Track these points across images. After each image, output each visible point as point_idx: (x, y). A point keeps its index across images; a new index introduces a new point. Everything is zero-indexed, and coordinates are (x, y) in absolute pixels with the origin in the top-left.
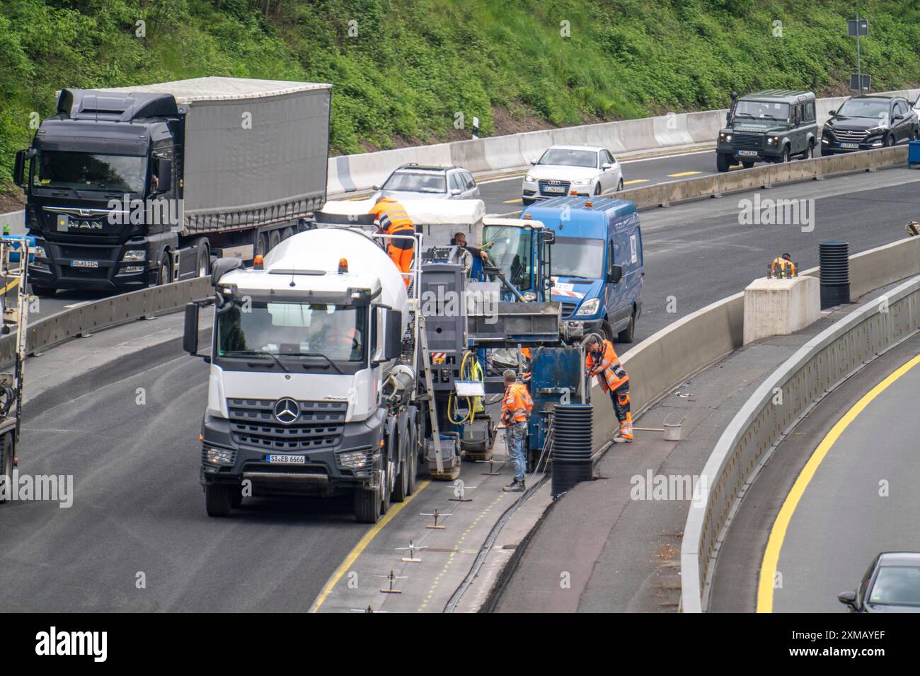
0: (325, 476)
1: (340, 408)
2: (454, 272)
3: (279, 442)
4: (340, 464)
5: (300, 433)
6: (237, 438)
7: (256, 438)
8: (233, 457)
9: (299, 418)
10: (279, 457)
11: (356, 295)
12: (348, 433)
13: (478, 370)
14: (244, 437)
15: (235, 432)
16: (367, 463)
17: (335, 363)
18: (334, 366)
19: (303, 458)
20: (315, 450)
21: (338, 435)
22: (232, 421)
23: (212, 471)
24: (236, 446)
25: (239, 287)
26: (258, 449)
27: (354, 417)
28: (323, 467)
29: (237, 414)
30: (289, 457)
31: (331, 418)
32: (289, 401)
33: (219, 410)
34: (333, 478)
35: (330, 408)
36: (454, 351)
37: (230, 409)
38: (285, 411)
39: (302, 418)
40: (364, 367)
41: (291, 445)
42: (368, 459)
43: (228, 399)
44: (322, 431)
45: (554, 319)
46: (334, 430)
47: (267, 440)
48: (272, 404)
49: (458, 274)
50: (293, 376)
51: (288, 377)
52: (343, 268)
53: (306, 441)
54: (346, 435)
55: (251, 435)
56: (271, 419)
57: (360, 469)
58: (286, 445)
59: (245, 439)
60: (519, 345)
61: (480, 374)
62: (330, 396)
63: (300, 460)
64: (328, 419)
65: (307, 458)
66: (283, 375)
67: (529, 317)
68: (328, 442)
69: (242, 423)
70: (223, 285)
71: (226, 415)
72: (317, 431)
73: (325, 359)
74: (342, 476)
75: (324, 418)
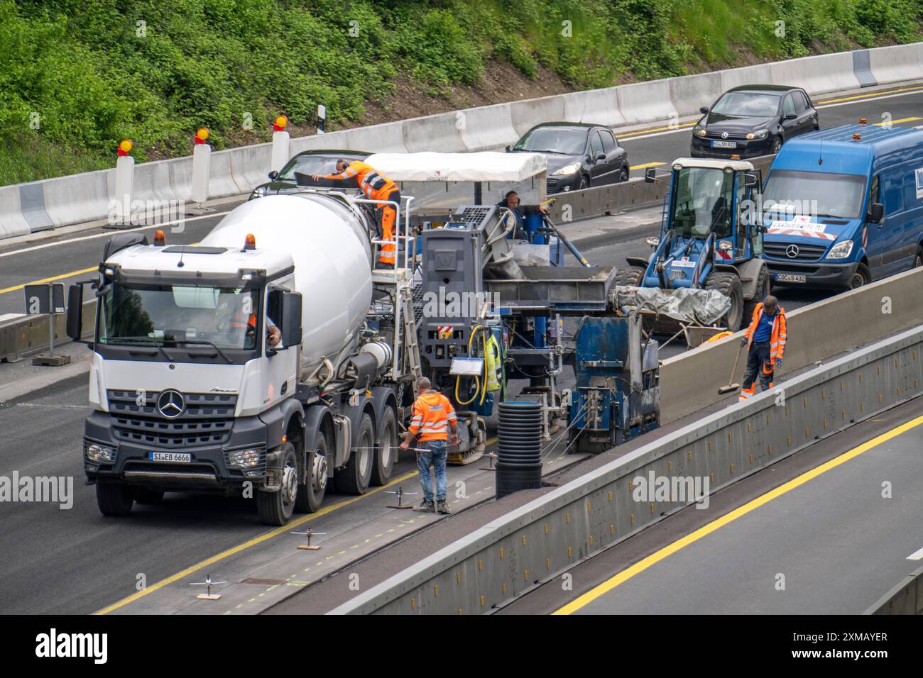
0: (213, 477)
1: (228, 401)
2: (462, 239)
3: (164, 437)
4: (229, 463)
5: (186, 428)
6: (117, 433)
7: (138, 434)
8: (113, 454)
9: (184, 412)
10: (163, 455)
11: (248, 277)
12: (238, 429)
13: (493, 344)
14: (125, 432)
15: (115, 427)
16: (259, 462)
17: (223, 351)
18: (221, 354)
19: (189, 456)
20: (202, 448)
21: (226, 431)
22: (113, 414)
23: (92, 469)
24: (116, 443)
25: (123, 268)
26: (140, 446)
27: (243, 411)
28: (210, 467)
29: (117, 407)
30: (174, 455)
31: (219, 412)
32: (173, 393)
33: (98, 402)
34: (222, 478)
35: (217, 401)
36: (462, 324)
37: (111, 401)
38: (169, 404)
39: (187, 412)
40: (258, 355)
41: (176, 442)
42: (261, 458)
43: (108, 391)
44: (209, 426)
45: (601, 286)
46: (223, 425)
47: (151, 436)
48: (155, 396)
50: (178, 365)
51: (172, 367)
52: (250, 244)
53: (191, 437)
54: (236, 431)
55: (134, 431)
56: (154, 413)
57: (251, 468)
58: (171, 441)
59: (127, 435)
60: (558, 315)
62: (225, 389)
63: (185, 458)
64: (215, 413)
65: (193, 457)
66: (167, 365)
67: (574, 284)
68: (216, 438)
69: (123, 417)
70: (108, 265)
71: (106, 407)
72: (204, 426)
73: (213, 347)
74: (232, 476)
75: (211, 412)
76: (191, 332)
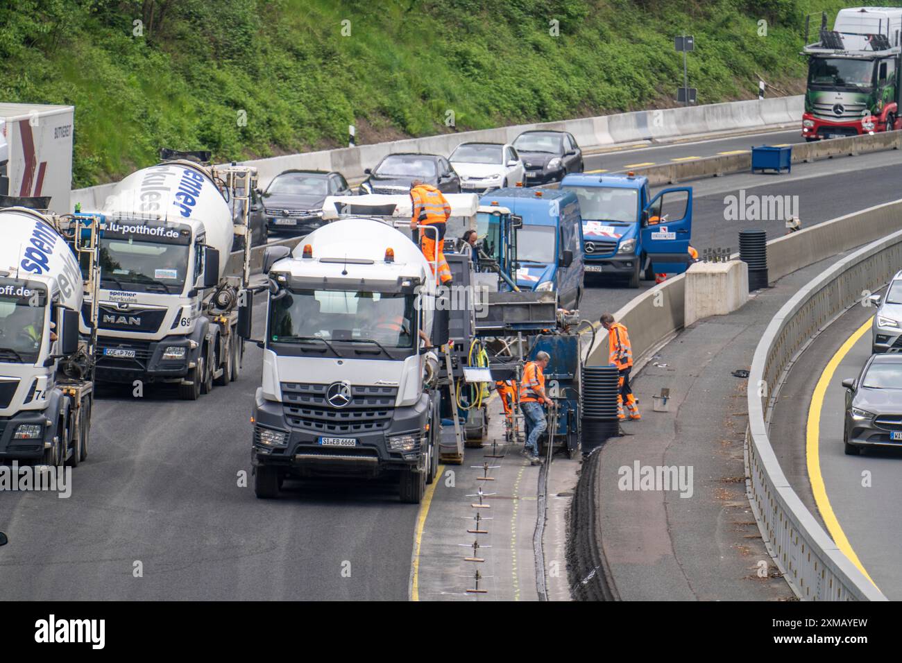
0: (375, 459)
1: (390, 392)
2: (461, 262)
3: (332, 424)
4: (390, 447)
5: (351, 416)
6: (290, 421)
7: (308, 421)
8: (286, 439)
9: (350, 402)
10: (331, 440)
11: (407, 284)
12: (398, 417)
13: (484, 357)
14: (296, 420)
15: (288, 416)
16: (416, 446)
17: (387, 349)
18: (385, 352)
19: (355, 440)
20: (366, 434)
21: (389, 419)
22: (285, 404)
23: (265, 452)
24: (289, 429)
25: (293, 274)
26: (311, 432)
27: (404, 401)
28: (373, 450)
29: (290, 398)
30: (341, 440)
31: (382, 402)
32: (341, 385)
33: (273, 393)
34: (383, 461)
35: (380, 392)
36: (462, 338)
37: (284, 393)
38: (337, 395)
39: (353, 401)
40: (414, 353)
41: (342, 428)
42: (416, 443)
43: (281, 383)
44: (372, 414)
45: (551, 308)
46: (384, 414)
47: (320, 423)
48: (324, 388)
49: (465, 264)
50: (345, 361)
51: (340, 363)
52: (389, 257)
53: (356, 424)
54: (396, 418)
55: (304, 419)
56: (324, 403)
57: (409, 452)
58: (338, 428)
59: (298, 422)
60: (520, 333)
61: (486, 361)
62: (381, 381)
63: (351, 442)
64: (378, 403)
65: (358, 441)
66: (335, 361)
67: (528, 306)
68: (378, 425)
69: (295, 407)
70: (277, 272)
71: (279, 398)
72: (368, 415)
73: (376, 345)
74: (392, 459)
75: (375, 402)
76: (356, 332)
